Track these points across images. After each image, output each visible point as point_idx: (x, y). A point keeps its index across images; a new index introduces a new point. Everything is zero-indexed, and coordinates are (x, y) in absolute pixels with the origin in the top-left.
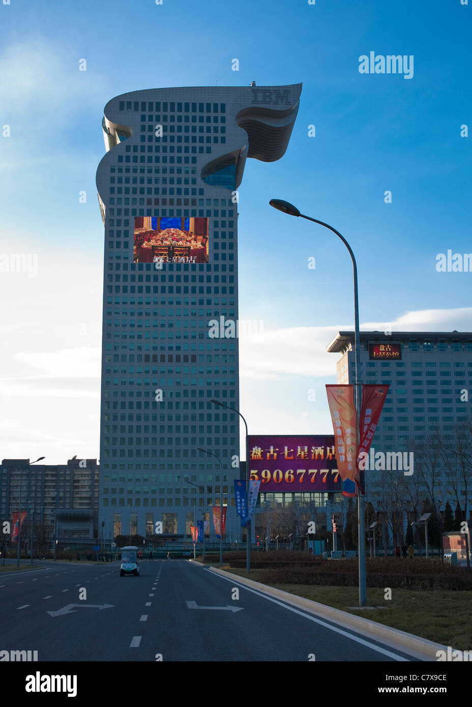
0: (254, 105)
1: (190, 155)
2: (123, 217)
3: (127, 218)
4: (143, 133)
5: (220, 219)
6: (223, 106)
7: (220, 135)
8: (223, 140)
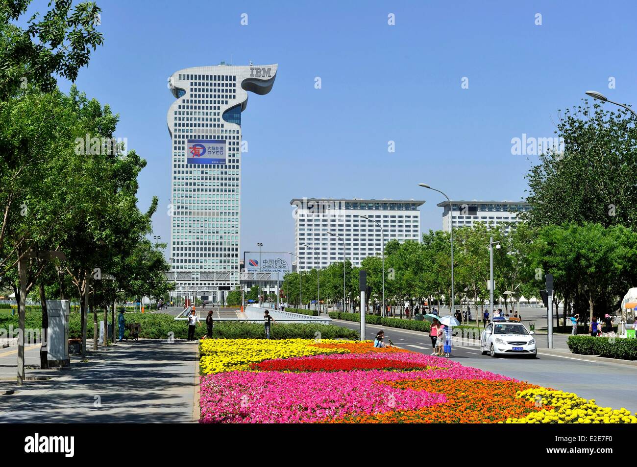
0: (251, 77)
1: (217, 105)
2: (181, 140)
3: (183, 140)
4: (191, 93)
5: (232, 141)
6: (235, 77)
7: (232, 94)
8: (234, 97)
